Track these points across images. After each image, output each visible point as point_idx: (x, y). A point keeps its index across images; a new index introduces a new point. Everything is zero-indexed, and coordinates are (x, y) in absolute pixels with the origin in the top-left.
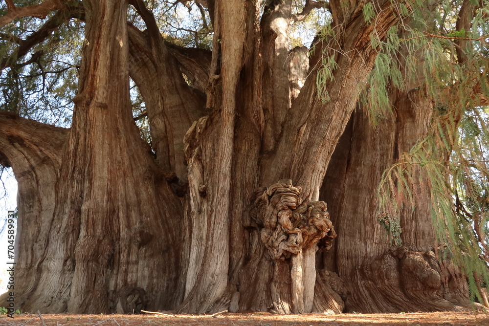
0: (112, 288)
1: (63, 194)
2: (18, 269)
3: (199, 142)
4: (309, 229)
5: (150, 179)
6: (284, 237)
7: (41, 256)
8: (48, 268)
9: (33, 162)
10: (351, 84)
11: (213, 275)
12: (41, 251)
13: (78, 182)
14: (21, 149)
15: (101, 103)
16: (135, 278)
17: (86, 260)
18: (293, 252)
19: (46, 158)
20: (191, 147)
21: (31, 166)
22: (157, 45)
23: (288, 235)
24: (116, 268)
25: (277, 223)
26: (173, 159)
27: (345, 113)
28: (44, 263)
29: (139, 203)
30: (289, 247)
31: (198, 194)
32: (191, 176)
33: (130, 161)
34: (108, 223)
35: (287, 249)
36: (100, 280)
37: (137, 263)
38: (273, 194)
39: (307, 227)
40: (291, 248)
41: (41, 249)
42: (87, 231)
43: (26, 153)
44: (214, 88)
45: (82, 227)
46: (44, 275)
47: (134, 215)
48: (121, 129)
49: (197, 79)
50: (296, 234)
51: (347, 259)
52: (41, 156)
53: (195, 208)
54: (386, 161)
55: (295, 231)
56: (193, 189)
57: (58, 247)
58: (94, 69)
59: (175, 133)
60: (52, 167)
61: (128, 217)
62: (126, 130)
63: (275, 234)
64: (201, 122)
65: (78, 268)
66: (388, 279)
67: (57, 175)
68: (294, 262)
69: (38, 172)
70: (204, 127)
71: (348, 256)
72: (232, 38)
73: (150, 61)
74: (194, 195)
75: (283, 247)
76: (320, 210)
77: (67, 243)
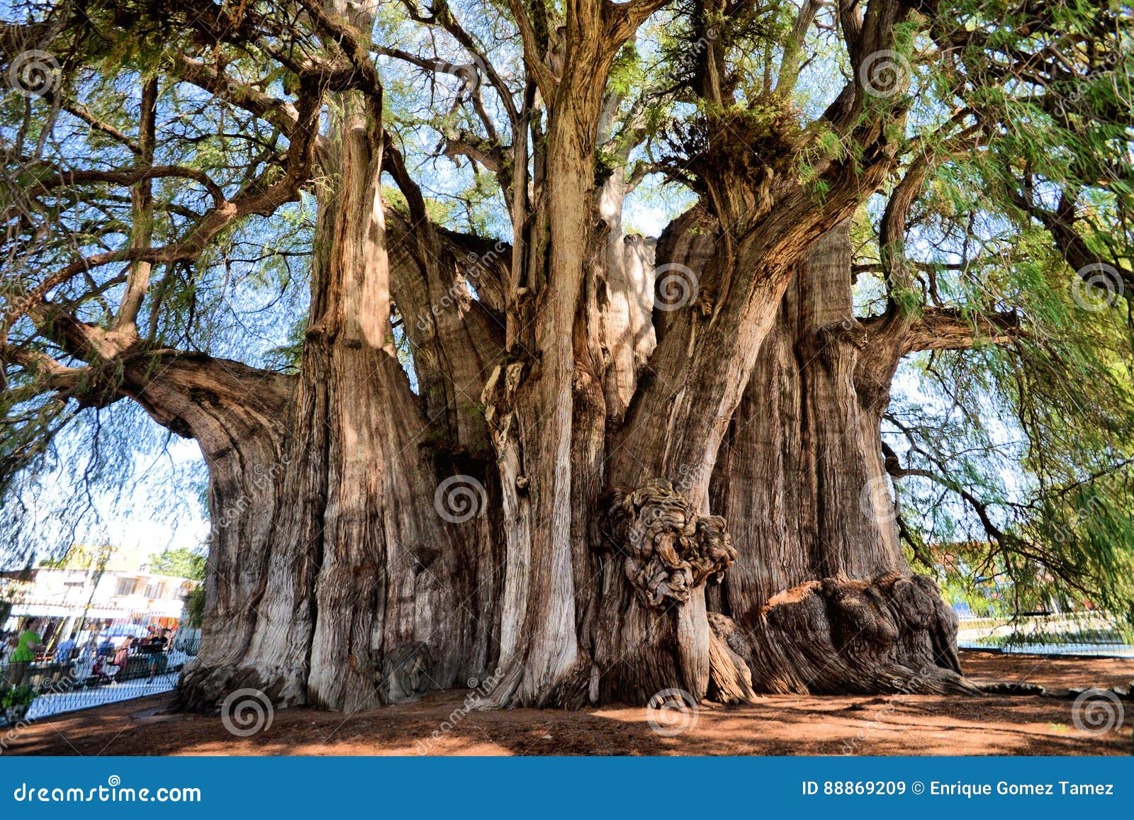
0: (376, 646)
1: (290, 489)
2: (214, 618)
3: (512, 405)
4: (704, 563)
5: (429, 459)
6: (664, 574)
7: (254, 594)
8: (267, 617)
9: (234, 434)
10: (748, 328)
11: (556, 637)
12: (252, 585)
13: (315, 470)
14: (214, 412)
15: (353, 341)
16: (410, 627)
17: (336, 604)
18: (680, 599)
19: (258, 426)
20: (499, 413)
21: (232, 440)
22: (425, 235)
23: (671, 572)
24: (381, 609)
25: (654, 551)
26: (453, 414)
27: (742, 373)
28: (262, 608)
29: (413, 497)
30: (674, 591)
31: (514, 491)
32: (505, 463)
33: (398, 431)
34: (368, 537)
35: (671, 594)
36: (360, 639)
37: (413, 599)
38: (644, 504)
39: (700, 560)
40: (676, 594)
41: (253, 581)
42: (336, 554)
43: (222, 419)
44: (520, 309)
45: (326, 547)
46: (261, 626)
47: (406, 519)
48: (383, 380)
49: (483, 285)
50: (683, 571)
51: (743, 591)
52: (248, 423)
53: (511, 515)
54: (790, 435)
55: (682, 566)
56: (507, 485)
57: (285, 580)
58: (338, 283)
59: (457, 373)
60: (267, 441)
61: (398, 524)
62: (389, 381)
63: (650, 567)
64: (512, 372)
65: (323, 621)
66: (814, 630)
67: (276, 453)
68: (681, 615)
69: (244, 451)
70: (517, 380)
71: (743, 586)
72: (567, 251)
73: (411, 257)
74: (509, 493)
75: (663, 590)
76: (717, 531)
77: (300, 572)
